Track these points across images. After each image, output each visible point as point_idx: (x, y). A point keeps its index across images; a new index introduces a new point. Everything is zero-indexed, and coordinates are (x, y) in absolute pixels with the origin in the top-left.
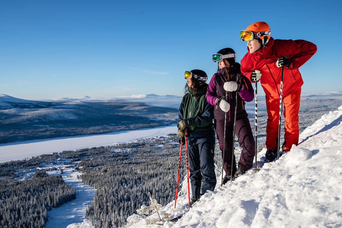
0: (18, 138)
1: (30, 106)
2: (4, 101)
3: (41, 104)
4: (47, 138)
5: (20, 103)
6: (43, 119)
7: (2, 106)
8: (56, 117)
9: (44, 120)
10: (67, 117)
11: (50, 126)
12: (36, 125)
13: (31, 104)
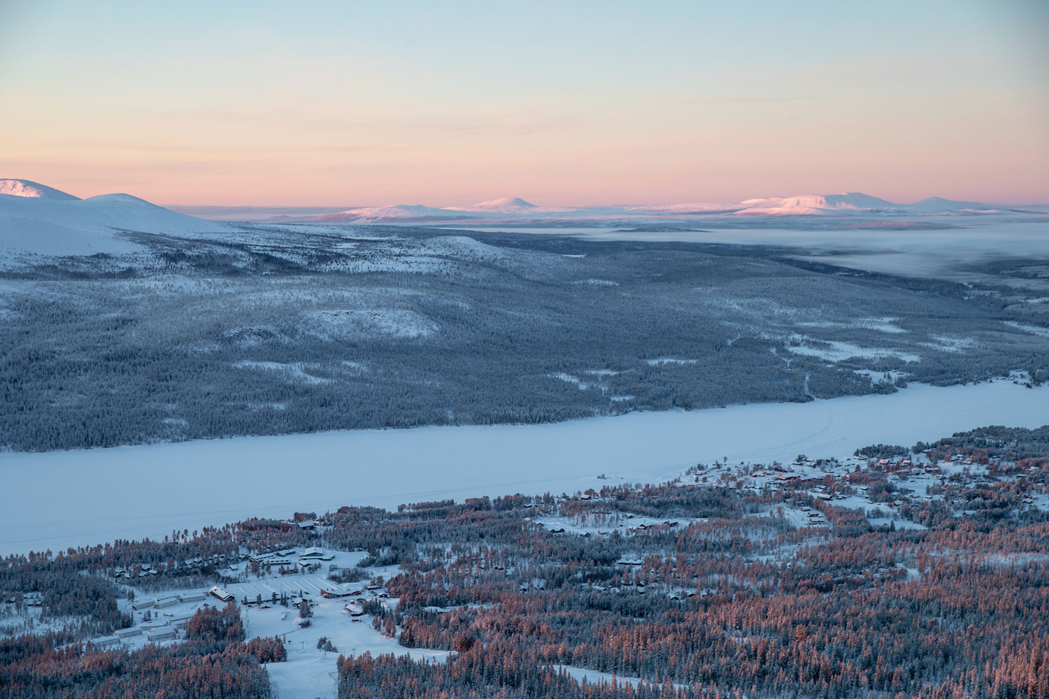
0: (164, 426)
1: (235, 258)
2: (125, 233)
3: (283, 251)
4: (288, 433)
5: (194, 243)
6: (282, 331)
7: (117, 259)
8: (338, 326)
9: (287, 340)
10: (390, 327)
11: (307, 371)
12: (247, 363)
13: (240, 247)
